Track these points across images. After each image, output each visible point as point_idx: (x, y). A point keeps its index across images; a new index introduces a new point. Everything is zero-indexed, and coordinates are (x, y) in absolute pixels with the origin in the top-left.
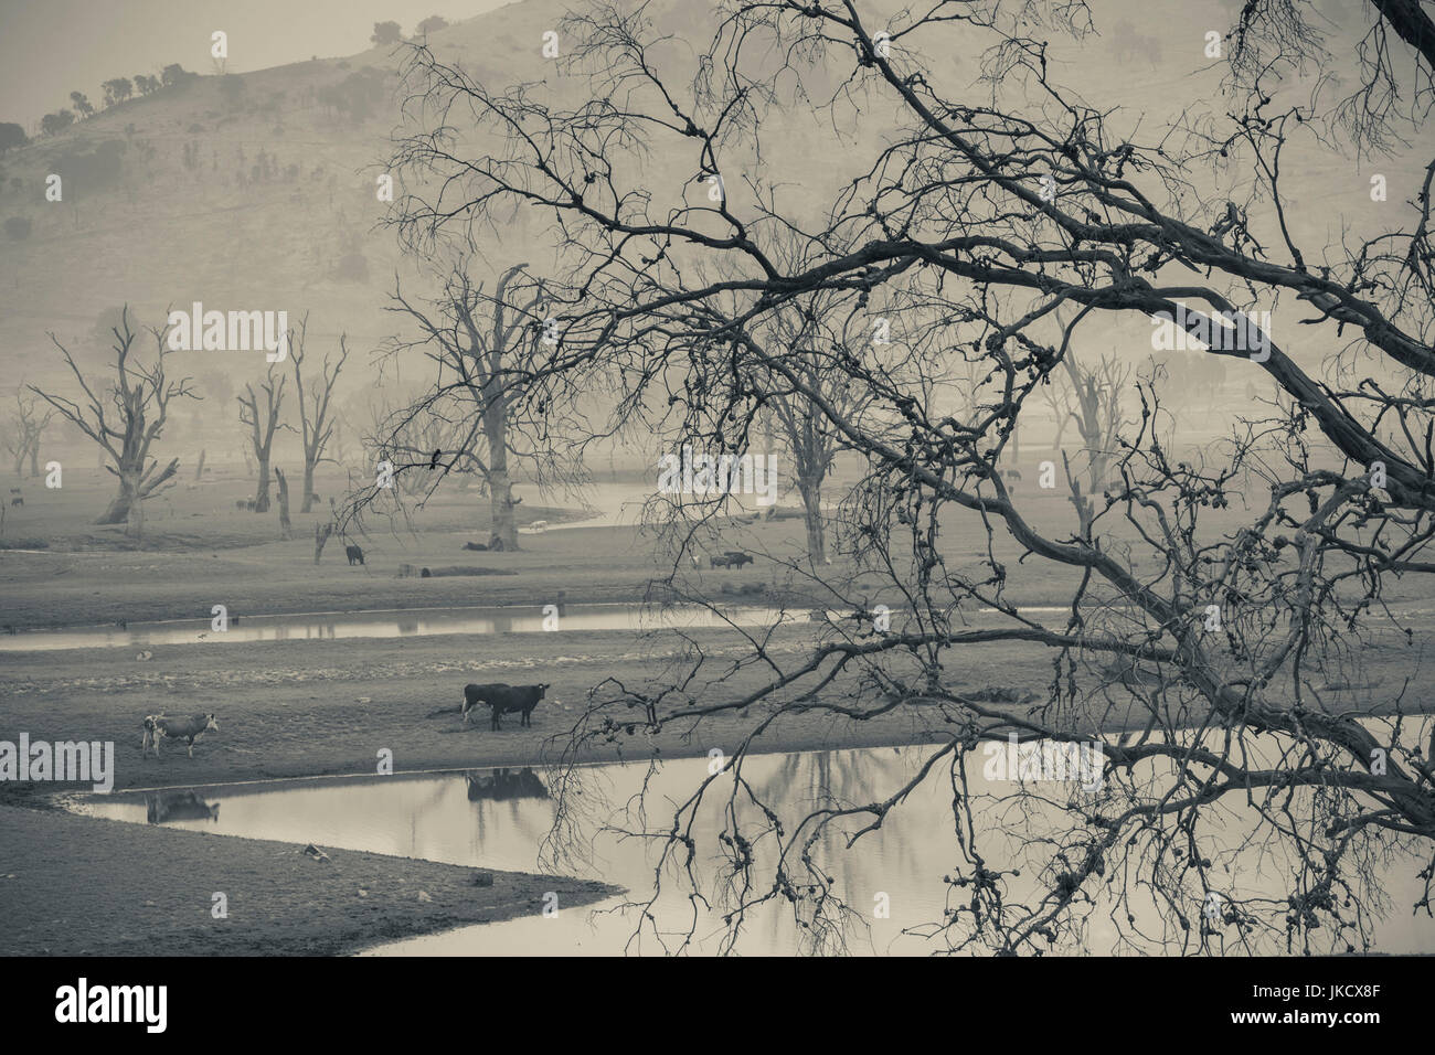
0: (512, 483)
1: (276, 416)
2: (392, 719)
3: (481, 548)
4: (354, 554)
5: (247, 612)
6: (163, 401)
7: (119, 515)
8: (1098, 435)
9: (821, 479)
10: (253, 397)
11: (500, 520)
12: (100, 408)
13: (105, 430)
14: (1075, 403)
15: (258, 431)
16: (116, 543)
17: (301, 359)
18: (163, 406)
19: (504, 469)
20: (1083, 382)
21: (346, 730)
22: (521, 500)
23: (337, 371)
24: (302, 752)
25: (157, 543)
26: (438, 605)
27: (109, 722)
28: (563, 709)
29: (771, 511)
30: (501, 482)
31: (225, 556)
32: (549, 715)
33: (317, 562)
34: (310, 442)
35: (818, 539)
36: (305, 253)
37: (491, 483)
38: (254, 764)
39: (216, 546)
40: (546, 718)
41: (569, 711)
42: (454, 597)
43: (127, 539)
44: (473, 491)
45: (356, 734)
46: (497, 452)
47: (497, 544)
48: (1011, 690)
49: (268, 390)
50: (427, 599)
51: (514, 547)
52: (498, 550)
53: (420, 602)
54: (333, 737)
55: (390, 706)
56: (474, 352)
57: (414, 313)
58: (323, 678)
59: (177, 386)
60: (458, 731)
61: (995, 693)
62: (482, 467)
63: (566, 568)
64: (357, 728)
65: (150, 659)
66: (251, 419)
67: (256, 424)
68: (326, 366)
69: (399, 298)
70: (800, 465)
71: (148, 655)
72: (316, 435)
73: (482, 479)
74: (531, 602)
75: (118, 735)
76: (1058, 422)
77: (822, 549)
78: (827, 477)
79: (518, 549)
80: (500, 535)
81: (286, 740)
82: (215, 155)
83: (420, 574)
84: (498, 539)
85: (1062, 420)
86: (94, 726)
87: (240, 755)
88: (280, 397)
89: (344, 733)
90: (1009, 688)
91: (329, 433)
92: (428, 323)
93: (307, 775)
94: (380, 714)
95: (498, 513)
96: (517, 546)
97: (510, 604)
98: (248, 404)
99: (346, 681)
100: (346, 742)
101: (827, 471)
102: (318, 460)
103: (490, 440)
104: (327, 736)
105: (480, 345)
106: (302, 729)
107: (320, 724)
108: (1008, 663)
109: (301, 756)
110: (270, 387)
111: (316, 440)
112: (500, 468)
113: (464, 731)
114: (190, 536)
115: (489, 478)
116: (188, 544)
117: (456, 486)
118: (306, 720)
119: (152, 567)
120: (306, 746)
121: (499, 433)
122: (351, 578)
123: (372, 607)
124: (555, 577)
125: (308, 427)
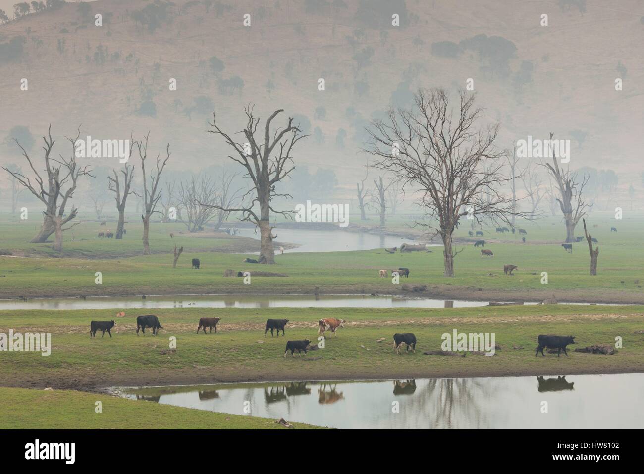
0: (272, 228)
1: (129, 188)
2: (276, 352)
3: (254, 262)
4: (196, 263)
5: (148, 293)
6: (75, 177)
7: (43, 239)
8: (571, 212)
9: (453, 230)
10: (117, 177)
11: (265, 247)
12: (41, 180)
13: (43, 192)
14: (558, 194)
15: (119, 195)
16: (48, 253)
17: (145, 157)
18: (75, 180)
19: (268, 220)
20: (564, 183)
21: (253, 358)
22: (276, 236)
23: (164, 164)
24: (232, 369)
25: (70, 254)
26: (250, 292)
27: (127, 350)
28: (366, 349)
29: (403, 247)
30: (267, 226)
31: (125, 262)
32: (359, 353)
33: (175, 266)
34: (148, 202)
35: (450, 262)
36: (122, 100)
37: (260, 227)
38: (209, 374)
39: (101, 256)
40: (358, 355)
41: (369, 351)
42: (258, 288)
43: (53, 252)
44: (223, 231)
45: (258, 360)
46: (264, 210)
47: (263, 260)
48: (604, 347)
49: (125, 173)
50: (243, 288)
51: (272, 262)
52: (264, 263)
53: (241, 290)
54: (247, 361)
55: (274, 345)
56: (254, 156)
57: (223, 134)
58: (231, 330)
59: (82, 169)
60: (312, 360)
61: (595, 348)
62: (256, 218)
63: (311, 274)
64: (259, 357)
65: (125, 316)
66: (115, 188)
67: (118, 192)
68: (158, 161)
69: (215, 126)
70: (442, 221)
71: (123, 314)
72: (152, 198)
73: (256, 225)
74: (300, 292)
75: (134, 357)
76: (533, 204)
77: (452, 267)
78: (455, 228)
79: (275, 263)
80: (265, 255)
81: (223, 362)
82: (75, 46)
83: (237, 275)
84: (264, 257)
85: (535, 203)
86: (119, 352)
87: (199, 370)
88: (131, 177)
89: (253, 359)
90: (603, 346)
91: (159, 198)
92: (230, 140)
93: (241, 381)
94: (269, 350)
95: (264, 243)
96: (273, 261)
97: (289, 292)
98: (114, 181)
99: (243, 331)
100: (254, 364)
101: (455, 226)
102: (152, 212)
103: (261, 204)
104: (244, 360)
105: (257, 152)
106: (230, 356)
107: (239, 354)
108: (597, 332)
109: (232, 371)
110: (126, 172)
111: (152, 201)
112: (266, 219)
113: (316, 360)
114: (87, 251)
115: (260, 224)
116: (85, 255)
117: (213, 228)
118: (231, 352)
119: (87, 267)
120: (233, 366)
121: (266, 200)
122: (198, 276)
123: (215, 292)
124: (311, 279)
125: (148, 194)
